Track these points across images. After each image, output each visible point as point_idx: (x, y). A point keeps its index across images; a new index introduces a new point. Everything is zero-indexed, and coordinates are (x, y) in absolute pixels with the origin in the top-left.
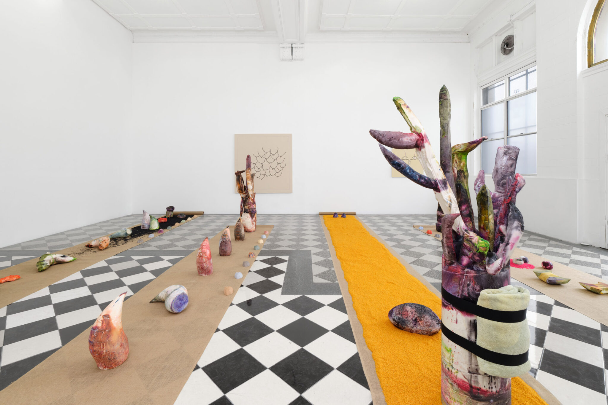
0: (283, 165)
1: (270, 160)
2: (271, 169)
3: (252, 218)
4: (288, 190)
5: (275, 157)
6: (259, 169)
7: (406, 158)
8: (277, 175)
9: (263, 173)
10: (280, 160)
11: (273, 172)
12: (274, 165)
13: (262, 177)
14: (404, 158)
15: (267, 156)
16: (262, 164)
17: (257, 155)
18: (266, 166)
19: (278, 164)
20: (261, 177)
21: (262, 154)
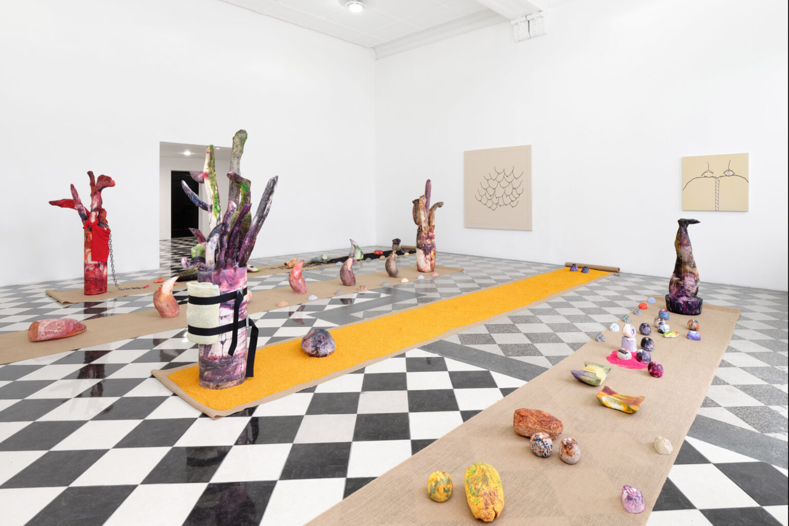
0: (519, 191)
1: (504, 183)
2: (505, 196)
3: (425, 256)
4: (526, 226)
5: (509, 179)
6: (491, 196)
7: (711, 175)
8: (513, 204)
9: (495, 201)
10: (516, 183)
11: (507, 200)
12: (509, 190)
13: (494, 206)
14: (705, 175)
15: (500, 178)
16: (494, 189)
17: (489, 178)
18: (499, 192)
19: (514, 188)
20: (493, 208)
21: (494, 176)
